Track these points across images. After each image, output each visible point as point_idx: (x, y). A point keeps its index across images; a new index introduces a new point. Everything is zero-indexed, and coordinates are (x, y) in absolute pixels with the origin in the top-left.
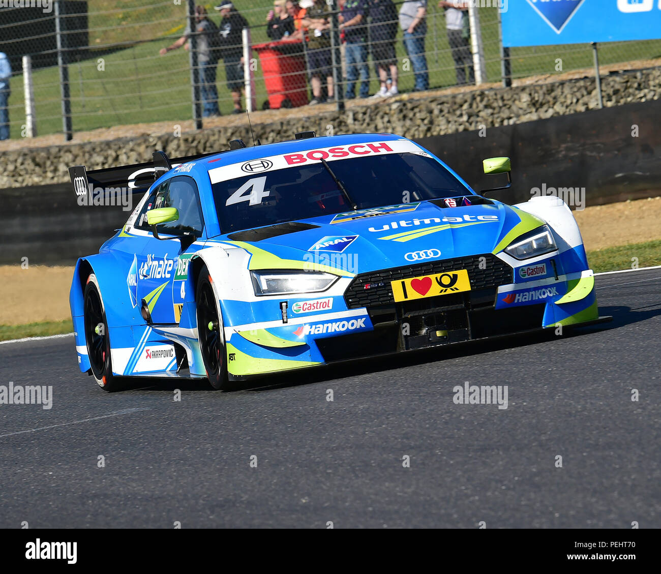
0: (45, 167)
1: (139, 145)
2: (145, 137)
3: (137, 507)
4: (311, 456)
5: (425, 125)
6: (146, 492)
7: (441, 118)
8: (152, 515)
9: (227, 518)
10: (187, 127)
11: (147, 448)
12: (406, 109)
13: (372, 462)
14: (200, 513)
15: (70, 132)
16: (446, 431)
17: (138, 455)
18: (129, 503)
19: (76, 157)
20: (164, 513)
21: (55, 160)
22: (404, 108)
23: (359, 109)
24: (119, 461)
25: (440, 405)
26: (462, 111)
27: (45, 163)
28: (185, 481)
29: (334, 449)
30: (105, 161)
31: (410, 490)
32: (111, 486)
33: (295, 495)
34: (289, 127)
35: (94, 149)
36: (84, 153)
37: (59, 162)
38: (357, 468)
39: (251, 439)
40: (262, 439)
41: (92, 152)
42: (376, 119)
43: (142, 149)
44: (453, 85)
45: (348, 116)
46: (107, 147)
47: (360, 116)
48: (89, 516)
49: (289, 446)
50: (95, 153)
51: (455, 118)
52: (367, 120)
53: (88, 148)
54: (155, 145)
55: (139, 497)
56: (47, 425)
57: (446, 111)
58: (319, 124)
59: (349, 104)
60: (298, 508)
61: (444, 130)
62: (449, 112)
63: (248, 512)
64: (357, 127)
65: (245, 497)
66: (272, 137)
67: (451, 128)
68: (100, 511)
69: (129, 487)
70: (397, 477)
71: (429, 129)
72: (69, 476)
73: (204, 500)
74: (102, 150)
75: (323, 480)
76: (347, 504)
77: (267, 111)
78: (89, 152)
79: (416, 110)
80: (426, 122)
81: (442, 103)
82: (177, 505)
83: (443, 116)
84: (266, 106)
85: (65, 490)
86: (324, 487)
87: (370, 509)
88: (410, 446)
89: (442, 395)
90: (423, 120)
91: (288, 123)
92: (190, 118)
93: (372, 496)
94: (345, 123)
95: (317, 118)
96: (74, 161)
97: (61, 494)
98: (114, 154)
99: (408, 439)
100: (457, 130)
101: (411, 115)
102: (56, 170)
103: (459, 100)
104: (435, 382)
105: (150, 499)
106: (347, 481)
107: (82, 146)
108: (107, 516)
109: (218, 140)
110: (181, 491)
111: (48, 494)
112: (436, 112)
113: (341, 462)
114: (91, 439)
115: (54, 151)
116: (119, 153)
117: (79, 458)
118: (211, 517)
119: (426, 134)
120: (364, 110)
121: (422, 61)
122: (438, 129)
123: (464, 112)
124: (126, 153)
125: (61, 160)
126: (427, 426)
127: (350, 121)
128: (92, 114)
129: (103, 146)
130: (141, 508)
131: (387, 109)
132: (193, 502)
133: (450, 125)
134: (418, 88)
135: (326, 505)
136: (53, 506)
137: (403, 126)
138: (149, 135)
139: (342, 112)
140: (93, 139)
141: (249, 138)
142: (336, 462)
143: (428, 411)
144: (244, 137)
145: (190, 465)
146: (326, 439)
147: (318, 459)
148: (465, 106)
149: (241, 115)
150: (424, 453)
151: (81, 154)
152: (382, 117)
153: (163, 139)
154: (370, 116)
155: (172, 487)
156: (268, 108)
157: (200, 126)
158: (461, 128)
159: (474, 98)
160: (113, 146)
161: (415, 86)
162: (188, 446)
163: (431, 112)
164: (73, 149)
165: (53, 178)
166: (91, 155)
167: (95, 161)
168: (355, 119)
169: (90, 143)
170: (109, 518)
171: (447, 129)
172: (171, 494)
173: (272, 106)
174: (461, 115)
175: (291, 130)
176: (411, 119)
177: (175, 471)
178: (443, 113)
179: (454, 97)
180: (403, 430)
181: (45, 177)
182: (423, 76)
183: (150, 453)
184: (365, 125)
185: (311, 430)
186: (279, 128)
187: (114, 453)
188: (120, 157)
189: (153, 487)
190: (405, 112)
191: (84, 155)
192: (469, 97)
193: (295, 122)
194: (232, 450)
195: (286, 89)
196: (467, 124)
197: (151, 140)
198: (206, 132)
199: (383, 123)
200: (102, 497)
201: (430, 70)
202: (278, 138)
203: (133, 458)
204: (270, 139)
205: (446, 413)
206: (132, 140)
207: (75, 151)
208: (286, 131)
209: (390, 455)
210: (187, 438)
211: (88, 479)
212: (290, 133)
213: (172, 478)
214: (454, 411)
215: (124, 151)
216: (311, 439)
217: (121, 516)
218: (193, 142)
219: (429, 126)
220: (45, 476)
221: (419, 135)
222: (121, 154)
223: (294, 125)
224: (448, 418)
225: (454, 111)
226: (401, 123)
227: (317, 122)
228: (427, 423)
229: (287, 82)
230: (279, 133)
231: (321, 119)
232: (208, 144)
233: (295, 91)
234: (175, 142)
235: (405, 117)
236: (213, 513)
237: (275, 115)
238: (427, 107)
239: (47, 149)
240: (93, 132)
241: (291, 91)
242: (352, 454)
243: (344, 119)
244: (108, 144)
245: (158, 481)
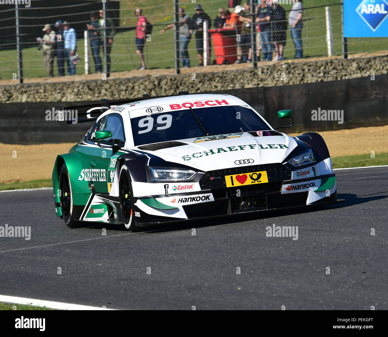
0: (94, 91)
1: (145, 81)
2: (149, 76)
3: (148, 287)
4: (241, 262)
5: (300, 77)
6: (153, 279)
7: (309, 74)
8: (157, 292)
9: (197, 296)
10: (172, 73)
11: (152, 253)
12: (290, 68)
13: (275, 268)
14: (183, 292)
15: (108, 72)
16: (315, 252)
17: (147, 257)
18: (143, 284)
19: (111, 86)
20: (163, 291)
21: (100, 87)
22: (289, 67)
23: (264, 67)
24: (137, 260)
25: (311, 237)
26: (320, 70)
27: (94, 89)
28: (174, 273)
29: (254, 259)
30: (127, 89)
31: (296, 285)
32: (134, 274)
33: (234, 284)
34: (227, 75)
35: (121, 82)
36: (116, 84)
37: (102, 89)
38: (267, 271)
39: (209, 251)
40: (215, 251)
41: (120, 84)
42: (274, 73)
43: (147, 83)
44: (316, 56)
45: (259, 70)
46: (128, 81)
47: (265, 71)
48: (122, 291)
49: (230, 256)
50: (122, 84)
51: (317, 74)
52: (269, 73)
53: (118, 82)
54: (154, 82)
55: (149, 281)
56: (97, 237)
57: (312, 70)
58: (243, 74)
59: (259, 64)
60: (236, 292)
61: (310, 80)
62: (313, 71)
63: (209, 293)
64: (263, 76)
65: (206, 285)
66: (217, 80)
67: (314, 80)
68: (128, 288)
69: (143, 275)
70: (289, 277)
71: (302, 80)
72: (110, 267)
73: (184, 285)
74: (125, 83)
75: (249, 277)
76: (262, 291)
77: (215, 66)
78: (118, 84)
79: (296, 69)
80: (301, 75)
81: (310, 66)
82: (170, 287)
83: (310, 73)
84: (215, 63)
85: (108, 275)
86: (250, 281)
87: (275, 295)
88: (295, 260)
89: (312, 231)
90: (299, 74)
91: (226, 73)
92: (173, 67)
93: (276, 288)
94: (257, 74)
95: (242, 71)
96: (110, 88)
97: (106, 277)
98: (132, 85)
99: (294, 255)
100: (317, 80)
101: (293, 71)
102: (100, 93)
103: (319, 65)
104: (308, 223)
105: (155, 283)
106: (262, 278)
107: (115, 80)
108: (132, 291)
109: (188, 80)
110: (171, 279)
111: (99, 277)
112: (306, 70)
113: (258, 267)
114: (122, 247)
115: (99, 82)
116: (134, 85)
117: (115, 257)
118: (188, 295)
119: (300, 82)
120: (267, 67)
121: (300, 43)
122: (307, 79)
123: (321, 71)
124: (138, 85)
125: (103, 87)
126: (304, 248)
127: (260, 73)
128: (120, 63)
129: (126, 81)
130: (150, 288)
131: (280, 68)
132: (178, 285)
133: (313, 78)
134: (297, 57)
135: (251, 291)
136: (102, 284)
137: (288, 77)
138: (151, 76)
139: (256, 68)
140: (121, 77)
141: (205, 80)
142: (255, 267)
143: (304, 240)
144: (203, 79)
145: (176, 264)
146: (249, 253)
147: (246, 264)
148: (322, 68)
149: (201, 67)
150: (303, 264)
151: (114, 85)
152: (277, 72)
153: (159, 78)
154: (271, 71)
155: (167, 277)
156: (216, 64)
157: (178, 72)
158: (319, 80)
159: (327, 64)
160: (131, 81)
161: (296, 55)
162: (175, 253)
163: (304, 70)
164: (109, 82)
165: (98, 97)
166: (119, 86)
167: (122, 89)
168: (262, 72)
169: (119, 79)
170: (133, 292)
171: (312, 80)
172: (166, 280)
173: (218, 63)
174: (320, 73)
175: (228, 76)
176: (293, 74)
177: (168, 267)
178: (310, 71)
179: (316, 63)
180: (291, 250)
181: (94, 96)
182: (300, 51)
183: (154, 256)
184: (268, 76)
185: (241, 248)
186: (221, 75)
187: (134, 255)
188: (135, 87)
189: (156, 276)
190: (290, 70)
191: (115, 86)
192: (324, 63)
193: (230, 72)
194: (198, 257)
195: (226, 54)
196: (323, 78)
197: (152, 78)
198: (182, 76)
199: (278, 75)
200: (129, 280)
201: (304, 48)
202: (221, 81)
203: (145, 258)
204: (216, 81)
205: (314, 242)
206: (142, 78)
207: (111, 83)
208: (225, 77)
209: (285, 264)
210: (174, 248)
211: (120, 269)
212: (227, 78)
213: (166, 271)
214: (318, 241)
215: (137, 84)
216: (241, 252)
217: (140, 292)
218: (174, 81)
219: (302, 77)
220: (97, 266)
221: (297, 82)
222: (135, 86)
223: (229, 74)
224: (315, 245)
225: (316, 70)
226: (288, 75)
227: (242, 73)
228: (304, 247)
229: (226, 51)
230: (221, 78)
231: (244, 71)
232: (183, 82)
233: (231, 55)
234: (165, 80)
235: (289, 72)
236: (189, 292)
237: (220, 68)
238: (302, 67)
239: (96, 81)
240: (121, 73)
241: (228, 56)
242: (264, 262)
243: (256, 72)
244: (129, 80)
245: (159, 272)
